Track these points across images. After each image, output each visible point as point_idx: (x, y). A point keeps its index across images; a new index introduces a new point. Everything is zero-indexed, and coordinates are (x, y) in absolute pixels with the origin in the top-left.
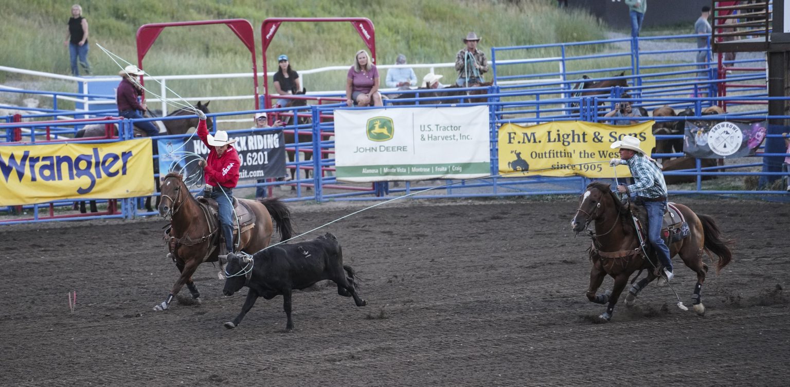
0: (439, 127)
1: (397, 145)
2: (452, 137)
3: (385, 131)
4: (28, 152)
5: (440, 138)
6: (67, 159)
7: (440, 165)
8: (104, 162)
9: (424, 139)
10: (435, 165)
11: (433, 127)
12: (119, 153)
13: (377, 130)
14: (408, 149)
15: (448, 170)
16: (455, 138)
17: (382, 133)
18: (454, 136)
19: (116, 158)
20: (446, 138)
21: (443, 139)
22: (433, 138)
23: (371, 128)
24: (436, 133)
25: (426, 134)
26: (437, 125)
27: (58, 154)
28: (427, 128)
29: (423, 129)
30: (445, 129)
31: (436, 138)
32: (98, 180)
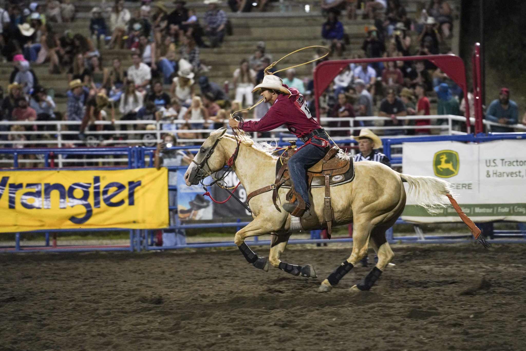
0: (504, 161)
1: (461, 183)
2: (518, 174)
3: (449, 166)
4: (8, 178)
5: (505, 175)
6: (58, 187)
7: (503, 206)
8: (105, 192)
9: (489, 176)
10: (498, 206)
11: (498, 162)
12: (125, 182)
13: (444, 166)
14: (472, 186)
15: (510, 210)
16: (521, 174)
17: (448, 169)
18: (520, 172)
19: (121, 187)
20: (512, 174)
21: (508, 176)
22: (498, 174)
23: (437, 162)
24: (500, 168)
25: (491, 169)
26: (503, 160)
27: (47, 181)
28: (492, 164)
29: (488, 165)
30: (511, 163)
31: (501, 175)
32: (95, 210)
